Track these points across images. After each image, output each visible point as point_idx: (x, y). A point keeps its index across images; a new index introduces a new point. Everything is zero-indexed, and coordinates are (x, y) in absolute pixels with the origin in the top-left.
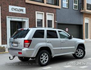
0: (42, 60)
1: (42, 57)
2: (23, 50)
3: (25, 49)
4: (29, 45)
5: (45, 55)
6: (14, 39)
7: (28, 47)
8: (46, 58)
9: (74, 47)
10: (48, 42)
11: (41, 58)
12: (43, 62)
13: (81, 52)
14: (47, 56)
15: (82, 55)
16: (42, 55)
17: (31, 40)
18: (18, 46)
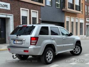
0: (47, 57)
2: (29, 47)
3: (31, 47)
4: (36, 43)
5: (50, 53)
6: (17, 36)
7: (35, 45)
8: (51, 56)
9: (73, 44)
10: (53, 39)
11: (47, 56)
12: (49, 60)
13: (78, 49)
14: (52, 54)
15: (79, 52)
16: (48, 52)
17: (38, 38)
18: (22, 44)
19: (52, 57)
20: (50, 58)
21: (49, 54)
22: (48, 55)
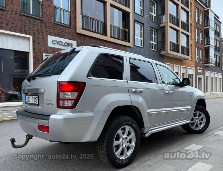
0: (118, 147)
1: (118, 138)
4: (76, 101)
5: (127, 133)
8: (130, 141)
9: (190, 107)
10: (135, 92)
11: (116, 143)
14: (133, 134)
16: (120, 132)
19: (133, 143)
20: (128, 148)
21: (125, 136)
22: (121, 139)
